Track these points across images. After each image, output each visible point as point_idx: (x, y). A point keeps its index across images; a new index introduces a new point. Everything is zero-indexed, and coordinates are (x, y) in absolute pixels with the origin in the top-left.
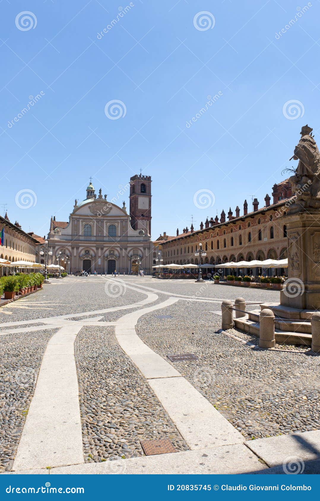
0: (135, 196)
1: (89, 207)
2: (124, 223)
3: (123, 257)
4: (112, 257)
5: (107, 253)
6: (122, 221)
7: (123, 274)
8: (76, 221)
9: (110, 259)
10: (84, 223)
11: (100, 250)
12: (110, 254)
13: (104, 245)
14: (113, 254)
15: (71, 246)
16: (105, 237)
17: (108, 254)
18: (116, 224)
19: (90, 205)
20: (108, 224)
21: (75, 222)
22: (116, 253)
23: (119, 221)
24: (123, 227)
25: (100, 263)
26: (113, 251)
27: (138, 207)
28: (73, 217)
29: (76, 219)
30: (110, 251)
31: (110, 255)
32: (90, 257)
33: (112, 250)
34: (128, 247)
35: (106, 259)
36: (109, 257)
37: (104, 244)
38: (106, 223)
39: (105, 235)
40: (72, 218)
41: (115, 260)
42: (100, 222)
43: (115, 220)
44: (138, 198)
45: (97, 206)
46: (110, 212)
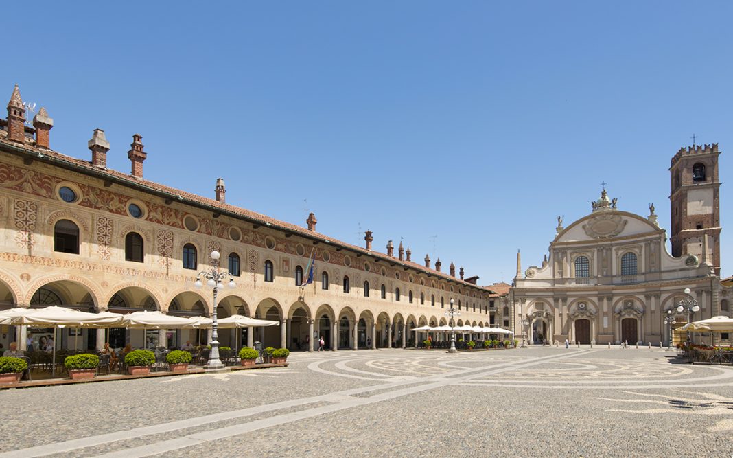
0: (681, 192)
1: (584, 227)
2: (652, 245)
3: (652, 312)
4: (629, 313)
5: (620, 305)
6: (649, 243)
7: (659, 346)
8: (560, 254)
9: (627, 316)
10: (575, 255)
11: (605, 301)
12: (626, 307)
13: (614, 292)
14: (632, 308)
15: (553, 296)
16: (615, 276)
17: (622, 308)
18: (637, 250)
19: (586, 222)
20: (621, 252)
21: (558, 256)
22: (638, 305)
23: (643, 244)
24: (651, 255)
25: (606, 325)
26: (632, 302)
27: (686, 211)
28: (556, 247)
29: (560, 250)
30: (626, 303)
31: (625, 309)
32: (588, 314)
33: (629, 301)
34: (661, 292)
35: (618, 316)
36: (623, 313)
37: (613, 289)
38: (617, 250)
39: (614, 273)
40: (554, 249)
41: (636, 318)
42: (604, 251)
43: (634, 242)
44: (686, 194)
45: (599, 223)
46: (623, 229)
